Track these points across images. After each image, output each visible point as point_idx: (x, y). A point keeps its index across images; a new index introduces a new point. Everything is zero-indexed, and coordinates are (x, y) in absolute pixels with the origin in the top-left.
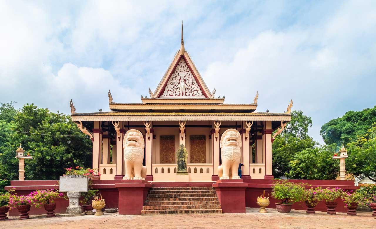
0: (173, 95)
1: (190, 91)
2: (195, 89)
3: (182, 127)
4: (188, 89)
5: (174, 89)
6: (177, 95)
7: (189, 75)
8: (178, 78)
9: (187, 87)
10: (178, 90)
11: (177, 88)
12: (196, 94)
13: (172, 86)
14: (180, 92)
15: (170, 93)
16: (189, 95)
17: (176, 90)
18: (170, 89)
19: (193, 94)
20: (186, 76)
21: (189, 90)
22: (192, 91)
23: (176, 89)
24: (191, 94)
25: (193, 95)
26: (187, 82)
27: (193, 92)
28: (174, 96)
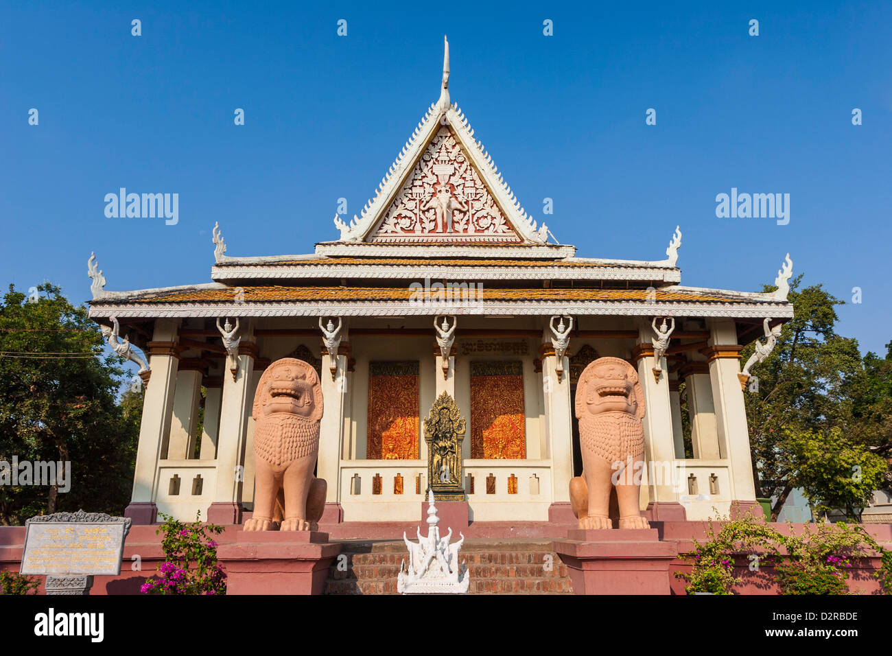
0: (413, 231)
1: (466, 218)
2: (484, 213)
3: (445, 336)
4: (461, 211)
5: (416, 211)
6: (426, 231)
7: (465, 172)
8: (431, 179)
9: (459, 207)
10: (430, 215)
11: (428, 210)
12: (487, 228)
13: (411, 205)
14: (435, 220)
15: (405, 223)
16: (465, 230)
17: (422, 216)
18: (405, 213)
19: (478, 228)
20: (454, 174)
21: (464, 215)
22: (475, 218)
23: (424, 212)
24: (471, 228)
25: (477, 231)
26: (459, 191)
27: (477, 221)
28: (418, 233)
